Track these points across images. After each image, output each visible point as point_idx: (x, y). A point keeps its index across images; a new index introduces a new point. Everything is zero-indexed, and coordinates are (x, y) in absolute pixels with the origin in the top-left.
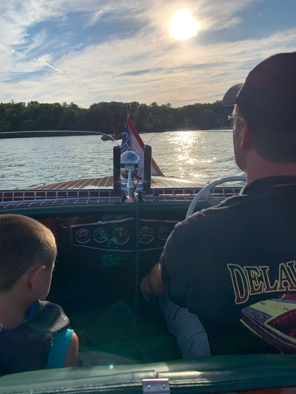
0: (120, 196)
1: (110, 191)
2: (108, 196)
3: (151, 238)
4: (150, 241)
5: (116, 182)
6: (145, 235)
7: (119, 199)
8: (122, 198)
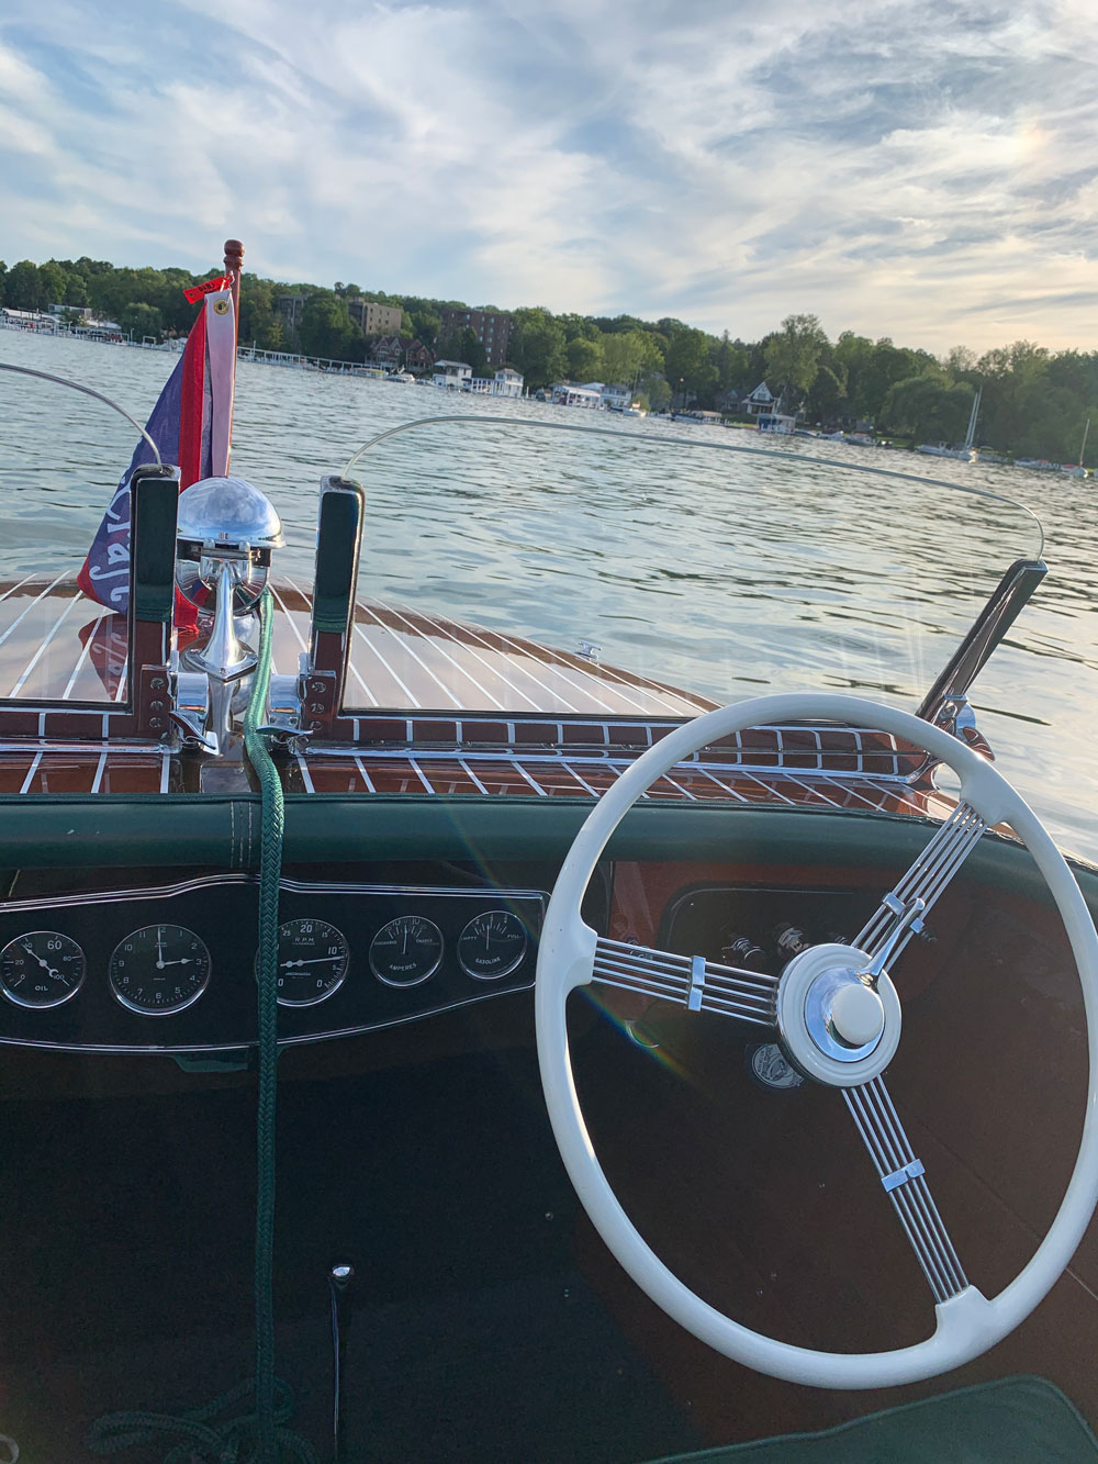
0: (168, 742)
1: (106, 714)
2: (97, 738)
3: (327, 973)
4: (324, 990)
5: (145, 667)
6: (300, 963)
7: (161, 755)
8: (177, 751)
